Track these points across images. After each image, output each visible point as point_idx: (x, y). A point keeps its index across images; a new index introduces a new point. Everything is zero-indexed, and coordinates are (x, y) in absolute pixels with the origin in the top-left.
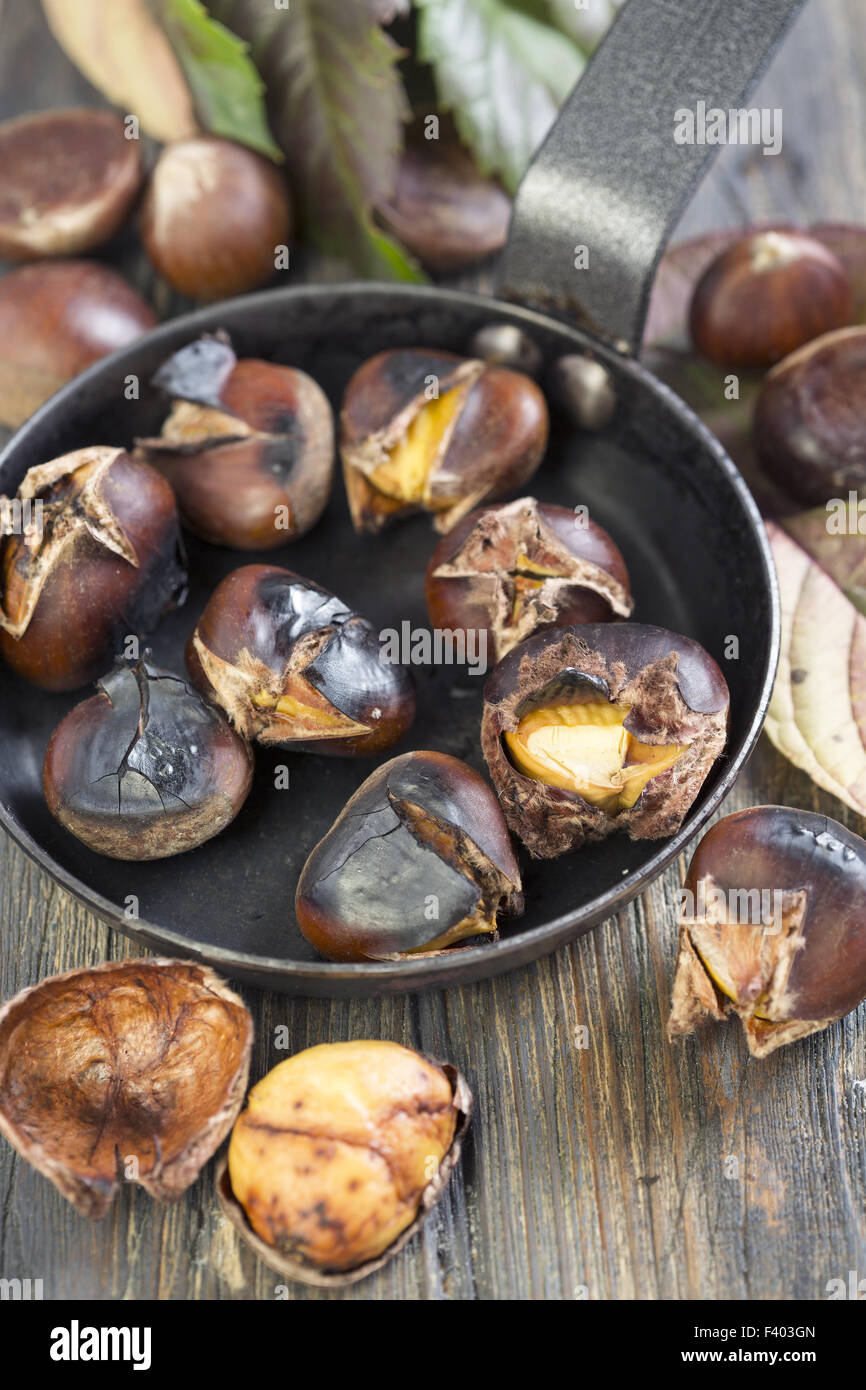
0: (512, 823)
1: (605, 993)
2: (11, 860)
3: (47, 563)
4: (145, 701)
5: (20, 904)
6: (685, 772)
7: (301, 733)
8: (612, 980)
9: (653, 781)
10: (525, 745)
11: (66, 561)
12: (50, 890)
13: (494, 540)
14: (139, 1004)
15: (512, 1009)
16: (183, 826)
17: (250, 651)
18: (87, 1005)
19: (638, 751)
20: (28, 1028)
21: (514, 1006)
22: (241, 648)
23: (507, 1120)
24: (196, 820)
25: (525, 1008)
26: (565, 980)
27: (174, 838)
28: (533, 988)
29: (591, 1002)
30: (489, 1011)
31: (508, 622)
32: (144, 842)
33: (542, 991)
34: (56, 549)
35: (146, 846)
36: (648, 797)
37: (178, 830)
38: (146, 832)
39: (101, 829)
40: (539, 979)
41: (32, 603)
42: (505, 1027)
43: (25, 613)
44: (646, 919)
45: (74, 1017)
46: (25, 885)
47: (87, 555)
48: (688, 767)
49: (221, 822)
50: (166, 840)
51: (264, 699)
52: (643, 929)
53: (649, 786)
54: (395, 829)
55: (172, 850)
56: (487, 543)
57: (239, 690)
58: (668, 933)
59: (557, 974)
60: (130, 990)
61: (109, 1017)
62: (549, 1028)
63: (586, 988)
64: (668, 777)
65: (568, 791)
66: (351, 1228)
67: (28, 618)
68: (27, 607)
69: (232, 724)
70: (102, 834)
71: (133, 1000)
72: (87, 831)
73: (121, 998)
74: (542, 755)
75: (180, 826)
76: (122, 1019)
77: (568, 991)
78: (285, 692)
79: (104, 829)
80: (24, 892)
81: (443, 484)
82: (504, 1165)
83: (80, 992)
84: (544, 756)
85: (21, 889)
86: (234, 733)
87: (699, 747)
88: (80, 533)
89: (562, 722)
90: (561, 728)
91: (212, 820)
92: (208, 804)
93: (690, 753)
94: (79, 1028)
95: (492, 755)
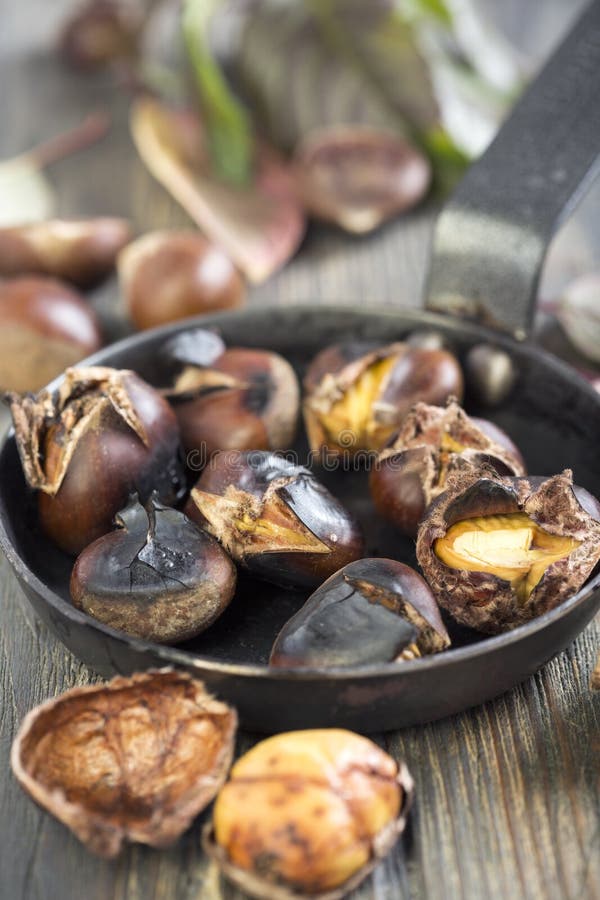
0: (441, 601)
1: (517, 740)
2: (41, 664)
3: (78, 432)
4: (152, 524)
5: (48, 689)
6: (578, 563)
7: (274, 547)
8: (522, 734)
9: (553, 565)
10: (452, 548)
11: (94, 427)
12: (72, 681)
13: (424, 428)
14: (143, 723)
15: (442, 752)
16: (181, 604)
17: (236, 486)
18: (100, 724)
19: (541, 542)
20: (53, 741)
21: (445, 750)
22: (228, 485)
23: (441, 818)
24: (191, 599)
25: (453, 749)
26: (485, 734)
27: (173, 615)
28: (459, 737)
29: (507, 747)
30: (424, 751)
31: (435, 482)
32: (150, 617)
33: (467, 740)
34: (85, 422)
35: (151, 621)
36: (550, 577)
37: (177, 607)
38: (151, 607)
39: (116, 607)
40: (465, 733)
41: (65, 464)
42: (437, 761)
43: (60, 472)
44: (548, 698)
45: (91, 736)
46: (52, 678)
47: (110, 426)
48: (580, 559)
49: (211, 606)
50: (168, 617)
51: (247, 523)
52: (546, 704)
53: (551, 568)
54: (349, 596)
55: (172, 629)
56: (419, 430)
57: (226, 516)
58: (567, 706)
59: (479, 730)
60: (139, 711)
61: (118, 735)
62: (473, 763)
63: (502, 737)
64: (565, 564)
65: (486, 574)
66: (315, 847)
67: (62, 476)
68: (62, 467)
69: (220, 543)
70: (116, 611)
71: (139, 719)
72: (105, 610)
73: (129, 718)
74: (464, 553)
75: (178, 604)
76: (130, 737)
77: (488, 740)
78: (262, 515)
79: (118, 606)
80: (51, 683)
81: (383, 412)
82: (438, 844)
83: (96, 711)
84: (467, 555)
85: (49, 681)
86: (223, 548)
87: (589, 545)
88: (106, 405)
89: (481, 529)
90: (480, 533)
91: (204, 602)
92: (201, 586)
93: (581, 548)
94: (94, 747)
95: (425, 561)
